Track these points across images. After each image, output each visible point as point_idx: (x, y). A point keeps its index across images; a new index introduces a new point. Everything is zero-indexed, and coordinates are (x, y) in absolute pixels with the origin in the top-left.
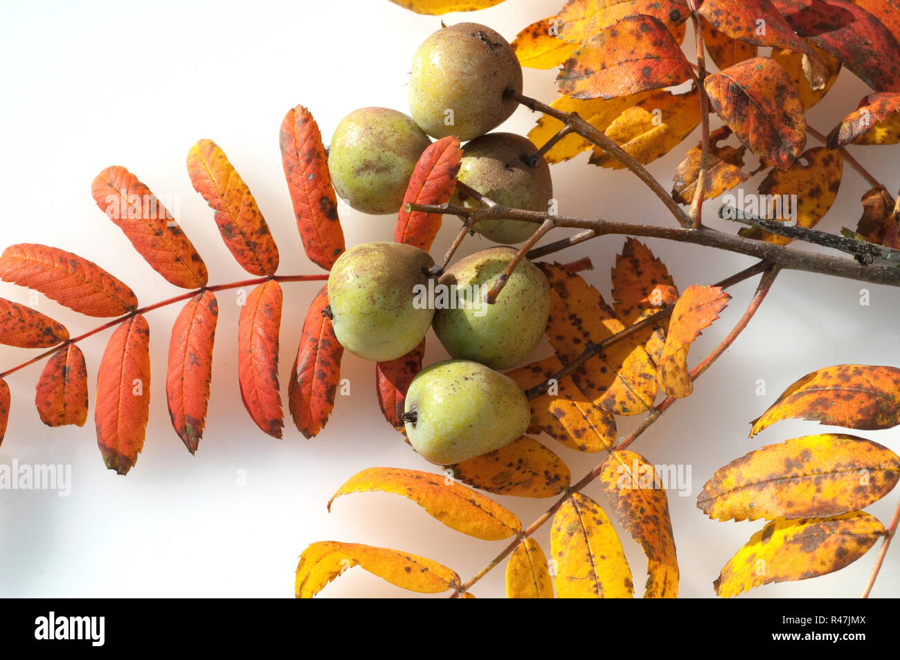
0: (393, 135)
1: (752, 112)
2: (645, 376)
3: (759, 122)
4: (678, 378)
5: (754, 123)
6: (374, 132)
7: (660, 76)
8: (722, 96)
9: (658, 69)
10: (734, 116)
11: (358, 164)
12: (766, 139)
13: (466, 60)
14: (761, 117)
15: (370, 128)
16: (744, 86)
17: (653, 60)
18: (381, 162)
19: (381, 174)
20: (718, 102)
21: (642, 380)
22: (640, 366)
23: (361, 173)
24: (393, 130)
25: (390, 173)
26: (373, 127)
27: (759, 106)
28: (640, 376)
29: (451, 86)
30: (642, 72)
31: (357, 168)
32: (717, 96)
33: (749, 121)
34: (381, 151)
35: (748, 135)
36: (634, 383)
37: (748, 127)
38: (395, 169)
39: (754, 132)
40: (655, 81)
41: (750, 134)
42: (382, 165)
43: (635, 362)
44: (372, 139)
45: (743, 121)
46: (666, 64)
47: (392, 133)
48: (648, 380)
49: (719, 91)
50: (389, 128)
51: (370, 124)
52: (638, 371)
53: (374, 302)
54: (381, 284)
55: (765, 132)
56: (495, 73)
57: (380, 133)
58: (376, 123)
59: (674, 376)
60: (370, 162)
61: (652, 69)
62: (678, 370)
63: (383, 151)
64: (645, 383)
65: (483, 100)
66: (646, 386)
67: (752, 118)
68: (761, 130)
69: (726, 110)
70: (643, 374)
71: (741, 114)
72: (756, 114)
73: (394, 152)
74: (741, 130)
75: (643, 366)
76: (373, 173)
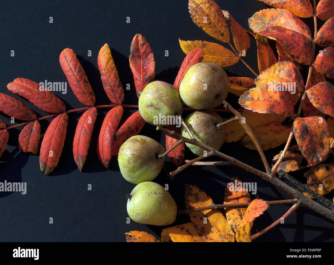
0: (166, 97)
1: (308, 138)
2: (230, 235)
3: (310, 143)
4: (245, 238)
5: (307, 143)
6: (159, 93)
7: (277, 110)
8: (299, 127)
9: (277, 107)
10: (300, 137)
11: (149, 104)
12: (310, 150)
13: (205, 77)
14: (311, 141)
15: (158, 91)
16: (309, 126)
17: (277, 103)
18: (158, 106)
19: (156, 110)
20: (296, 130)
21: (228, 237)
22: (227, 231)
23: (149, 107)
24: (167, 94)
25: (160, 111)
26: (159, 91)
27: (312, 136)
28: (228, 235)
29: (195, 85)
30: (271, 106)
31: (148, 104)
32: (297, 127)
33: (305, 141)
34: (159, 101)
35: (303, 147)
36: (225, 238)
37: (304, 143)
38: (162, 110)
39: (306, 146)
40: (274, 111)
41: (304, 147)
42: (158, 107)
43: (226, 229)
44: (157, 96)
45: (303, 140)
46: (281, 106)
47: (166, 95)
48: (231, 237)
49: (298, 125)
50: (165, 93)
51: (159, 89)
52: (227, 233)
53: (129, 163)
54: (134, 157)
55: (310, 147)
56: (215, 86)
57: (162, 94)
58: (161, 89)
59: (244, 236)
60: (153, 104)
61: (275, 106)
62: (246, 234)
63: (160, 102)
64: (229, 238)
65: (206, 95)
66: (230, 239)
67: (307, 140)
68: (309, 146)
69: (298, 133)
70: (229, 234)
71: (303, 137)
72: (309, 139)
73: (164, 103)
74: (301, 144)
75: (229, 231)
76: (153, 109)
